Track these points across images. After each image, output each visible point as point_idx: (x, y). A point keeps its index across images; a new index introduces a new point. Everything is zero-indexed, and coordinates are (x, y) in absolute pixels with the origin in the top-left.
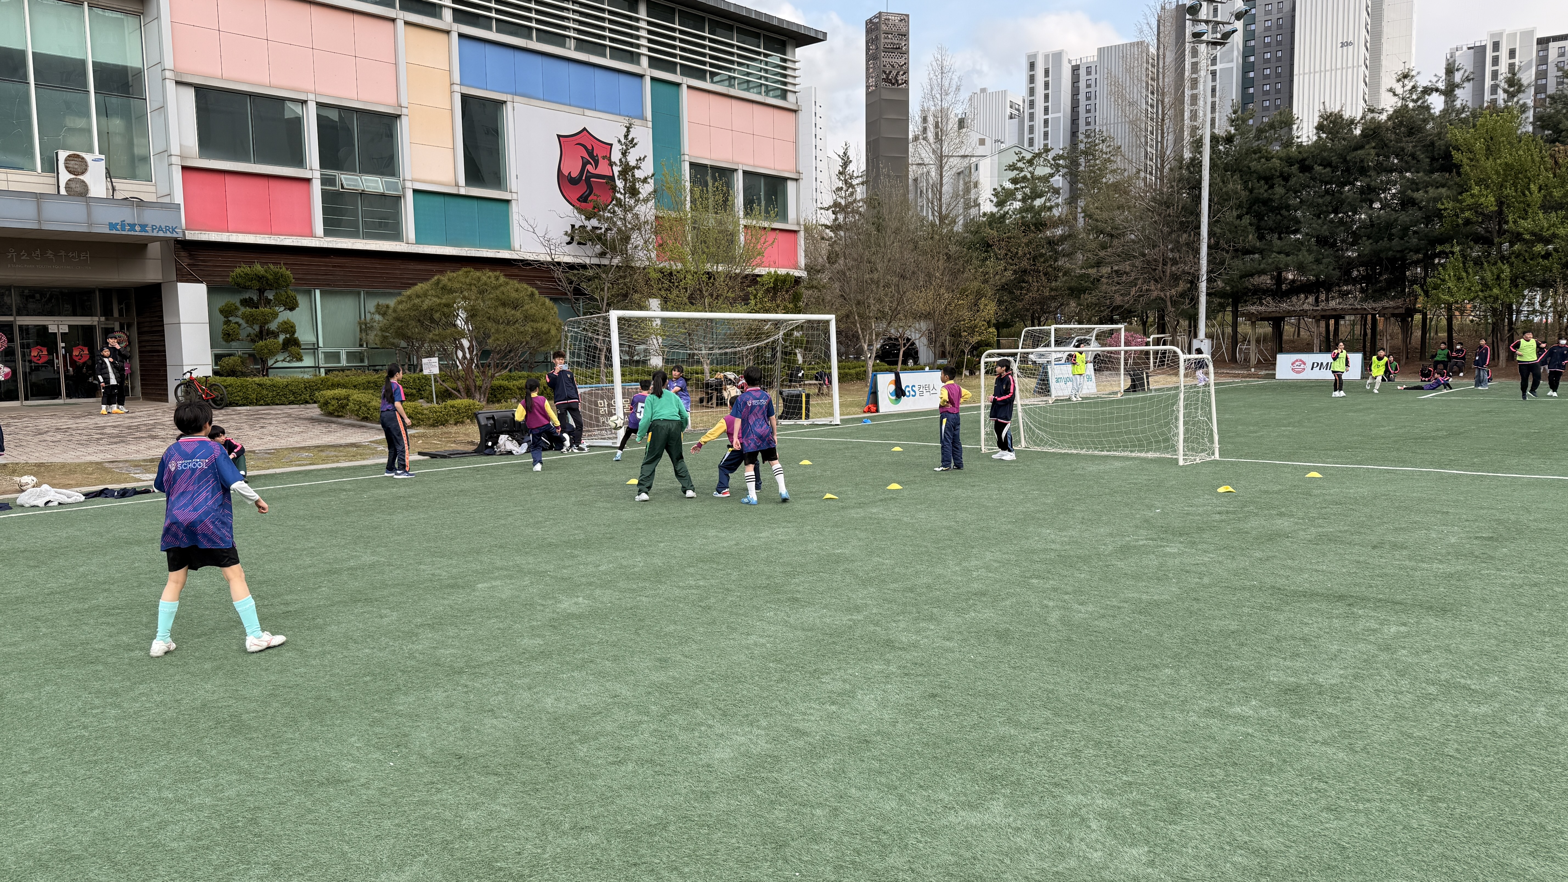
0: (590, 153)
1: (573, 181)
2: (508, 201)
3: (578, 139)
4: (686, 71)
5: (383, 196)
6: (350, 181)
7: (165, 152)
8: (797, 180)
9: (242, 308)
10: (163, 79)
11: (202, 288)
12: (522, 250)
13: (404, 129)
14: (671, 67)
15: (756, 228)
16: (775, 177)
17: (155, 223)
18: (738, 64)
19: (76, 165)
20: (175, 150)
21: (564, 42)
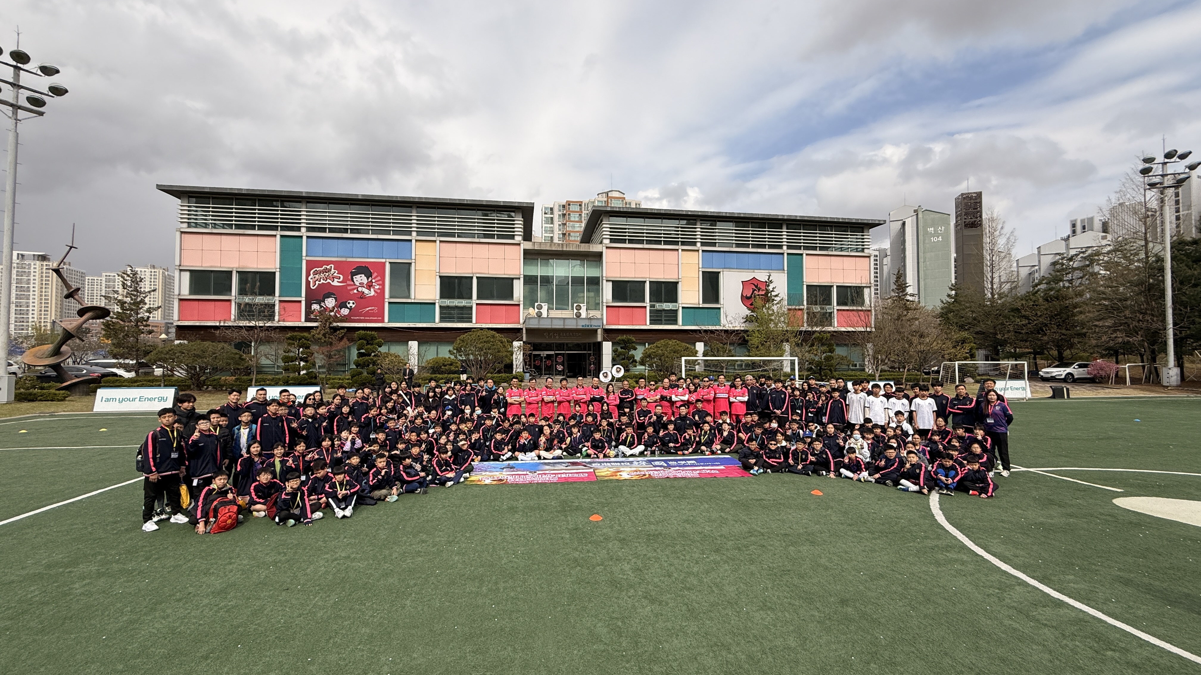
0: (756, 287)
1: (748, 298)
2: (720, 308)
3: (751, 282)
4: (806, 248)
5: (671, 310)
6: (658, 306)
7: (602, 302)
8: (870, 287)
9: (619, 349)
10: (603, 280)
11: (610, 343)
12: (724, 326)
13: (680, 286)
14: (799, 248)
15: (844, 310)
16: (856, 287)
17: (594, 324)
18: (835, 241)
19: (579, 308)
20: (604, 301)
21: (747, 246)
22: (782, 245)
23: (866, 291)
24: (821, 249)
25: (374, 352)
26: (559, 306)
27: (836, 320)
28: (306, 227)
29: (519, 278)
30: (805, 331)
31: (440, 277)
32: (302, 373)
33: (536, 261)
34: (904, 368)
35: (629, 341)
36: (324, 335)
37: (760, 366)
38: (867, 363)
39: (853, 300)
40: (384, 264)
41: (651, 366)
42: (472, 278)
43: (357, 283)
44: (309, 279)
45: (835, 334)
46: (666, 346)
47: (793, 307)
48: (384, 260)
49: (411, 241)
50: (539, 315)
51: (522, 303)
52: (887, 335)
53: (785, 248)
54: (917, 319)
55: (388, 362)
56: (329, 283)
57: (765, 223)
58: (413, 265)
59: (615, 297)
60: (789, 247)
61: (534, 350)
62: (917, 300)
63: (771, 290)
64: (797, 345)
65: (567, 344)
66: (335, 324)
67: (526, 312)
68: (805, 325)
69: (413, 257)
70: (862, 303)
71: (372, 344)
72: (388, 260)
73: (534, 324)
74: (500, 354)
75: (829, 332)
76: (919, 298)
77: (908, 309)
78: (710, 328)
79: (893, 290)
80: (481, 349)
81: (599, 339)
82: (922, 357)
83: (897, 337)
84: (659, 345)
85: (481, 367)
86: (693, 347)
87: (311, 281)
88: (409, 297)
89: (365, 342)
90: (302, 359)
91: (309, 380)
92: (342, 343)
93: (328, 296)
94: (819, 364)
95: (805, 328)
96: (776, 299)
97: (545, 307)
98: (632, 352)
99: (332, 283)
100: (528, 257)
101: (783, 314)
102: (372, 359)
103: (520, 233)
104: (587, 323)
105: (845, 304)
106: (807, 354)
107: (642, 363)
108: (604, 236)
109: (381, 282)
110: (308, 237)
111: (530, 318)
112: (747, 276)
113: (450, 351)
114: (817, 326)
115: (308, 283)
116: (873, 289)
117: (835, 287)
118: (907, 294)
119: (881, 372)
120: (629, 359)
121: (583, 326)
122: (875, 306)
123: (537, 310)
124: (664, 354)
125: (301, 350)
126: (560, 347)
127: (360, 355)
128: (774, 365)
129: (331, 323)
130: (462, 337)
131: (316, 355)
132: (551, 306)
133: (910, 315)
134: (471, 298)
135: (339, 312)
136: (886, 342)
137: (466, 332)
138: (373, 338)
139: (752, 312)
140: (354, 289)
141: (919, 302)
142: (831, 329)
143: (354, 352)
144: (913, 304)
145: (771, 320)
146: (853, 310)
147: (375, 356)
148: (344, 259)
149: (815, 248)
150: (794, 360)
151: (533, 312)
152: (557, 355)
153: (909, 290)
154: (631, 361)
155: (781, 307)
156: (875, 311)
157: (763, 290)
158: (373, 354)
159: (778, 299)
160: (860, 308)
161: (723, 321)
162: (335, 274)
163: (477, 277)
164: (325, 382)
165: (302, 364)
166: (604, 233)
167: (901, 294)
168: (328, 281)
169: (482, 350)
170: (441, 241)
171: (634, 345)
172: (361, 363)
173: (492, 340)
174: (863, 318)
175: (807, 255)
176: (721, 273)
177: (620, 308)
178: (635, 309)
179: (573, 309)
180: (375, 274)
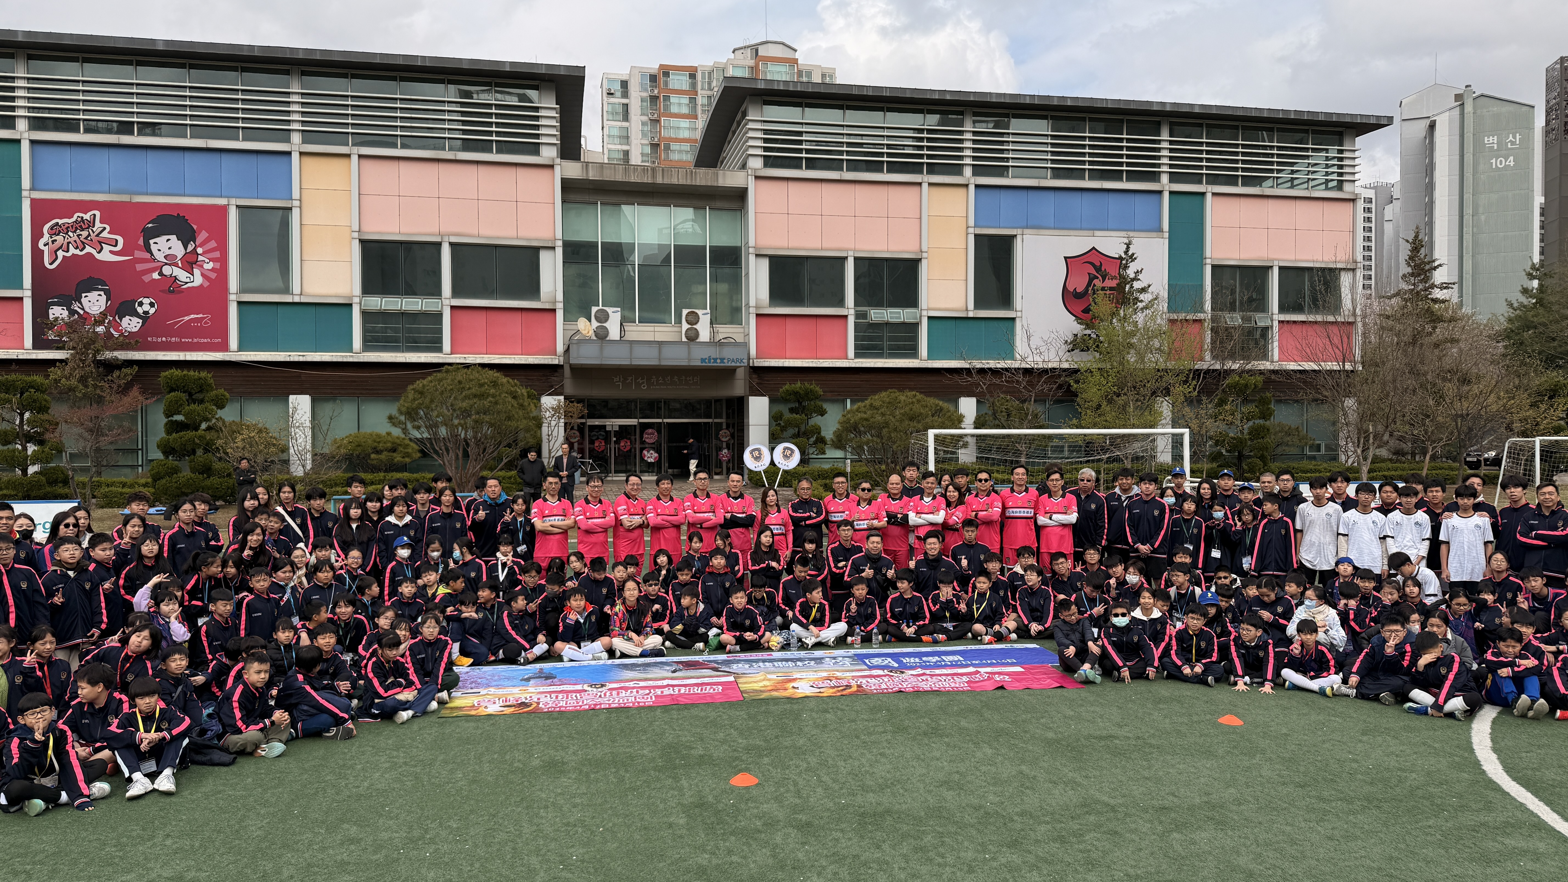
0: (1098, 269)
1: (1079, 296)
2: (1013, 319)
3: (1086, 259)
5: (904, 324)
6: (877, 315)
7: (747, 305)
8: (1354, 270)
9: (786, 414)
10: (747, 254)
11: (765, 400)
12: (1023, 359)
13: (924, 269)
14: (1196, 179)
15: (1295, 322)
16: (1323, 270)
17: (730, 356)
18: (1279, 164)
19: (693, 319)
20: (752, 303)
21: (1079, 174)
22: (1160, 172)
23: (1345, 280)
24: (1248, 181)
25: (207, 420)
26: (646, 315)
27: (1276, 344)
28: (29, 117)
29: (553, 248)
30: (1208, 372)
31: (362, 242)
32: (32, 470)
33: (591, 207)
34: (1424, 453)
35: (809, 395)
36: (83, 380)
37: (1104, 450)
38: (1342, 443)
39: (1315, 300)
40: (224, 209)
41: (858, 450)
42: (439, 244)
43: (160, 256)
44: (41, 245)
45: (1273, 377)
46: (893, 404)
47: (1182, 316)
48: (223, 201)
49: (289, 153)
50: (602, 335)
51: (560, 306)
52: (1389, 378)
53: (1165, 178)
54: (1454, 341)
55: (240, 444)
56: (89, 254)
57: (1122, 121)
58: (296, 212)
59: (777, 293)
60: (1174, 178)
61: (591, 416)
62: (1455, 300)
63: (1132, 276)
64: (1189, 401)
65: (667, 402)
66: (108, 355)
67: (571, 327)
68: (1208, 356)
69: (296, 194)
70: (1336, 307)
71: (202, 401)
72: (233, 201)
73: (587, 356)
74: (513, 424)
75: (1261, 372)
76: (1461, 296)
77: (1435, 319)
78: (992, 364)
79: (1404, 276)
80: (466, 413)
81: (741, 388)
82: (1465, 429)
83: (1411, 382)
84: (877, 404)
85: (466, 455)
86: (952, 408)
87: (46, 249)
88: (287, 290)
89: (184, 396)
90: (29, 438)
91: (48, 489)
92: (127, 400)
93: (90, 286)
94: (1237, 446)
95: (1208, 362)
96: (1142, 297)
97: (615, 316)
98: (816, 420)
99: (98, 256)
100: (572, 197)
101: (1160, 333)
102: (201, 437)
103: (554, 141)
104: (713, 352)
105: (1298, 308)
106: (1209, 423)
107: (839, 444)
108: (749, 153)
109: (217, 254)
110: (33, 142)
111: (580, 341)
112: (1078, 244)
113: (390, 418)
114: (1233, 356)
115: (37, 255)
116: (1360, 274)
117: (1276, 271)
118: (1433, 286)
119: (1373, 462)
120: (808, 433)
121: (703, 360)
122: (1364, 317)
123: (595, 324)
124: (887, 424)
125: (27, 415)
126: (652, 407)
127: (173, 427)
128: (1137, 447)
129: (98, 351)
130: (419, 384)
131: (63, 427)
132: (628, 314)
133: (1441, 332)
134: (436, 292)
135: (117, 326)
136: (1388, 395)
137: (430, 374)
138: (203, 387)
139: (1088, 327)
140: (153, 270)
141: (1461, 305)
142: (1266, 365)
143: (158, 420)
144: (1447, 309)
145: (1131, 346)
146: (1316, 322)
147: (209, 429)
148: (125, 198)
149: (1231, 181)
150: (1182, 435)
151: (586, 327)
152: (644, 427)
153: (1439, 276)
154: (813, 439)
155: (1153, 318)
156: (1365, 325)
157: (1115, 278)
158: (204, 426)
159: (1146, 297)
160: (1331, 318)
161: (1021, 346)
162: (105, 234)
163: (451, 244)
164: (88, 491)
165: (31, 448)
166: (750, 143)
167: (1421, 287)
168: (88, 249)
169: (470, 416)
170: (360, 157)
171: (820, 403)
172: (177, 446)
173: (492, 391)
174: (1336, 340)
175: (1214, 194)
176: (1019, 238)
177: (788, 320)
178: (820, 321)
179: (679, 321)
180: (202, 236)
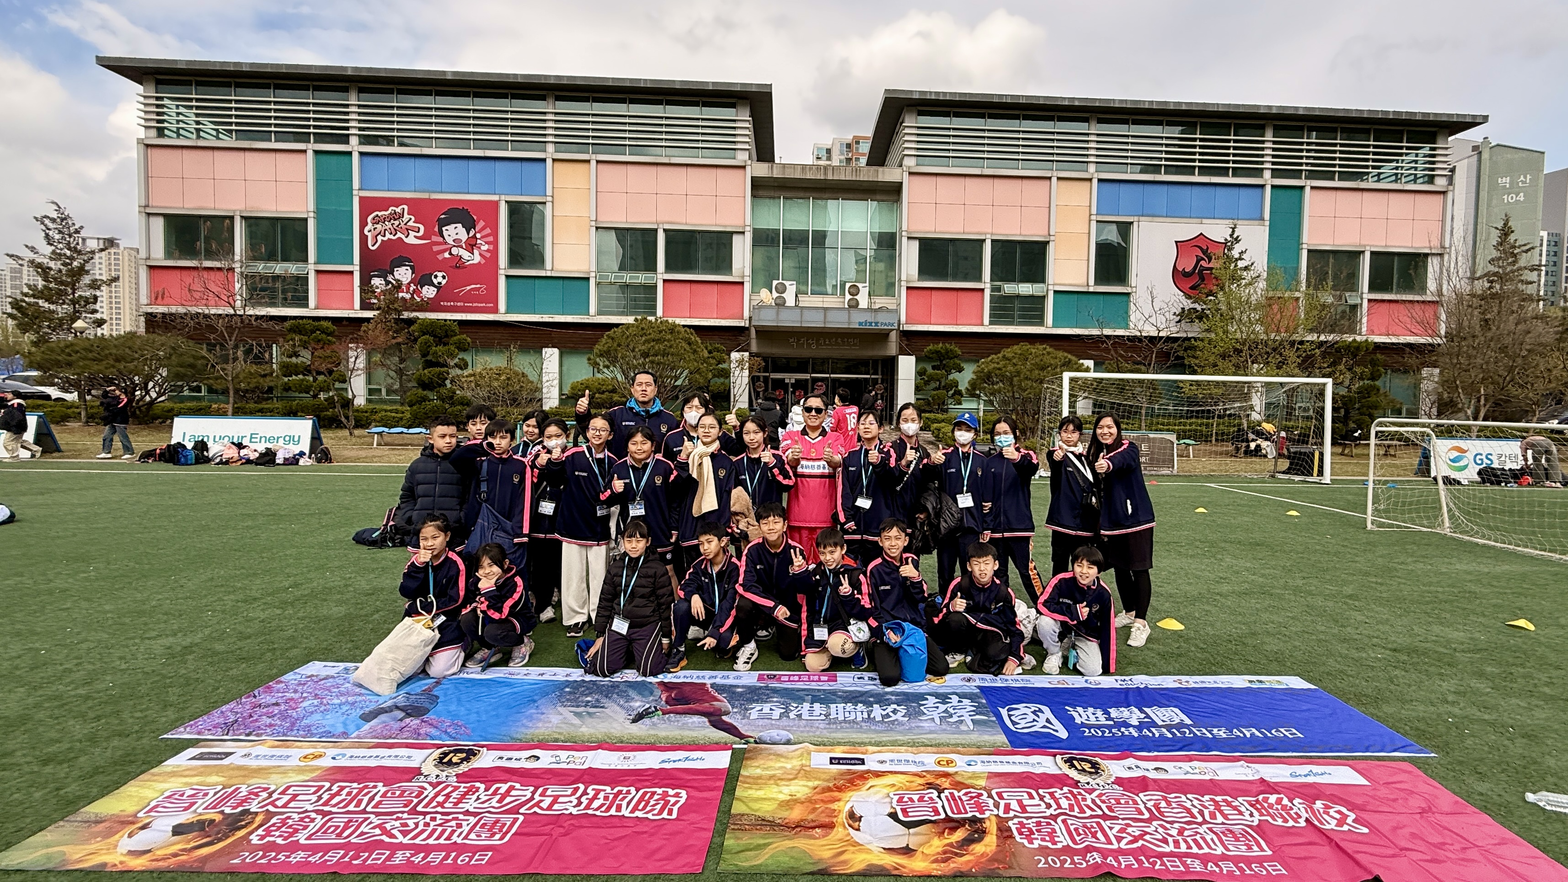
0: (1205, 252)
1: (1186, 275)
2: (1128, 294)
3: (1194, 243)
4: (1312, 175)
5: (1032, 296)
6: (1008, 288)
7: (900, 279)
8: (1441, 254)
9: (930, 370)
10: (901, 236)
11: (913, 358)
12: (1135, 329)
13: (1051, 250)
14: (1297, 174)
15: (1383, 300)
16: (1411, 254)
17: (883, 321)
18: (1374, 160)
19: (854, 290)
20: (904, 278)
21: (1190, 170)
22: (1262, 169)
23: (1432, 263)
24: (1344, 176)
26: (816, 288)
27: (1365, 320)
28: (359, 135)
29: (744, 233)
30: (1302, 342)
31: (598, 229)
33: (774, 199)
35: (948, 355)
39: (1404, 282)
40: (496, 204)
42: (656, 231)
44: (366, 232)
45: (1364, 348)
47: (1279, 294)
48: (495, 198)
49: (545, 160)
50: (780, 303)
51: (747, 279)
53: (1267, 174)
56: (400, 238)
57: (1231, 125)
58: (549, 205)
59: (925, 271)
60: (1276, 173)
63: (1237, 256)
65: (835, 360)
67: (756, 296)
68: (1303, 329)
69: (549, 192)
70: (1423, 287)
72: (503, 197)
73: (766, 319)
75: (1351, 344)
78: (1108, 332)
79: (1493, 259)
81: (892, 349)
87: (369, 235)
88: (541, 266)
95: (1302, 335)
96: (1245, 274)
97: (792, 288)
98: (954, 376)
100: (759, 192)
101: (1258, 307)
103: (747, 147)
104: (868, 318)
105: (1388, 288)
108: (906, 152)
110: (362, 154)
111: (762, 308)
112: (1188, 230)
114: (1326, 331)
115: (363, 239)
117: (1367, 255)
118: (1522, 268)
120: (947, 388)
121: (861, 324)
122: (1450, 293)
123: (775, 294)
126: (822, 365)
129: (402, 312)
132: (803, 287)
134: (653, 268)
139: (1195, 301)
142: (1355, 338)
145: (1234, 317)
146: (1405, 302)
148: (426, 196)
149: (1330, 176)
151: (767, 296)
154: (951, 392)
155: (1255, 293)
156: (1450, 303)
159: (1248, 275)
160: (1417, 298)
161: (1134, 319)
162: (411, 223)
163: (664, 230)
166: (906, 145)
167: (1509, 269)
168: (399, 235)
170: (598, 162)
171: (957, 361)
174: (1424, 317)
175: (1312, 188)
176: (1135, 224)
177: (933, 292)
178: (960, 293)
179: (843, 294)
180: (481, 224)
